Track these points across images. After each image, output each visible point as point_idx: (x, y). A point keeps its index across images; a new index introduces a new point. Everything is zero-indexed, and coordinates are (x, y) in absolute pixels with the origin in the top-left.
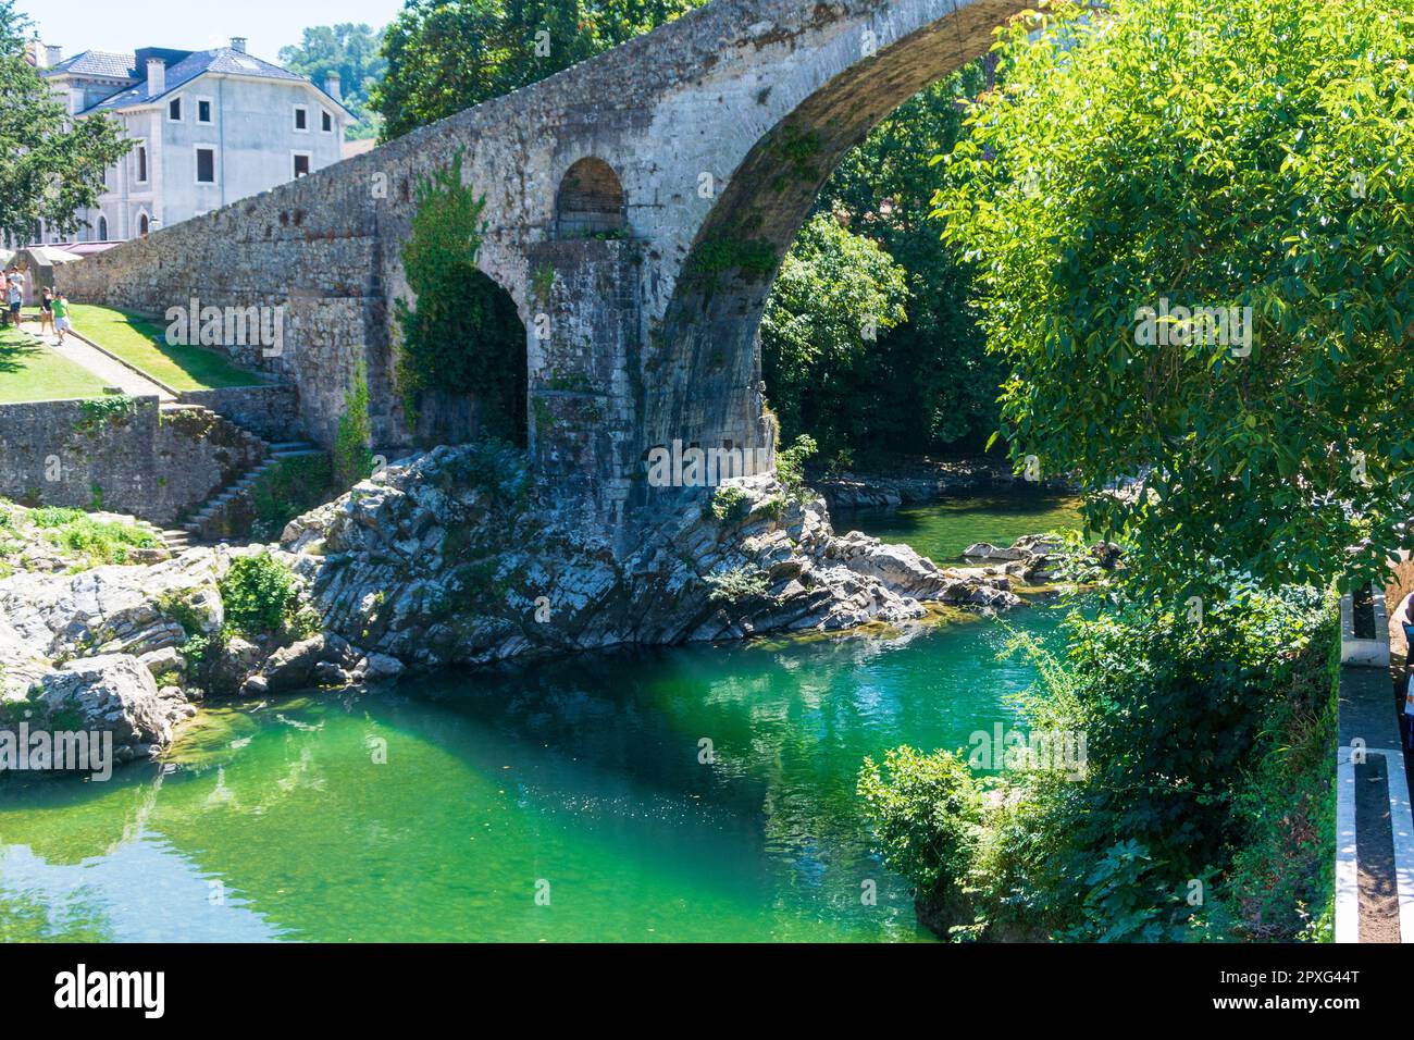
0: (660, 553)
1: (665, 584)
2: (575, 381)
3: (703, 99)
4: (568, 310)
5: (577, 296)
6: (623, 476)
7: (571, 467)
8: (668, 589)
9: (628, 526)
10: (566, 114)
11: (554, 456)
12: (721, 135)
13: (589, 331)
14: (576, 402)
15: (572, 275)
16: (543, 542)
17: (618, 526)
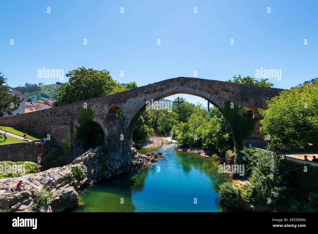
0: (126, 159)
1: (128, 163)
2: (114, 136)
3: (135, 100)
4: (113, 126)
5: (115, 125)
6: (122, 149)
7: (114, 148)
8: (128, 164)
9: (122, 156)
10: (111, 100)
11: (112, 147)
12: (138, 104)
13: (117, 129)
14: (116, 139)
15: (114, 122)
16: (111, 159)
17: (121, 156)
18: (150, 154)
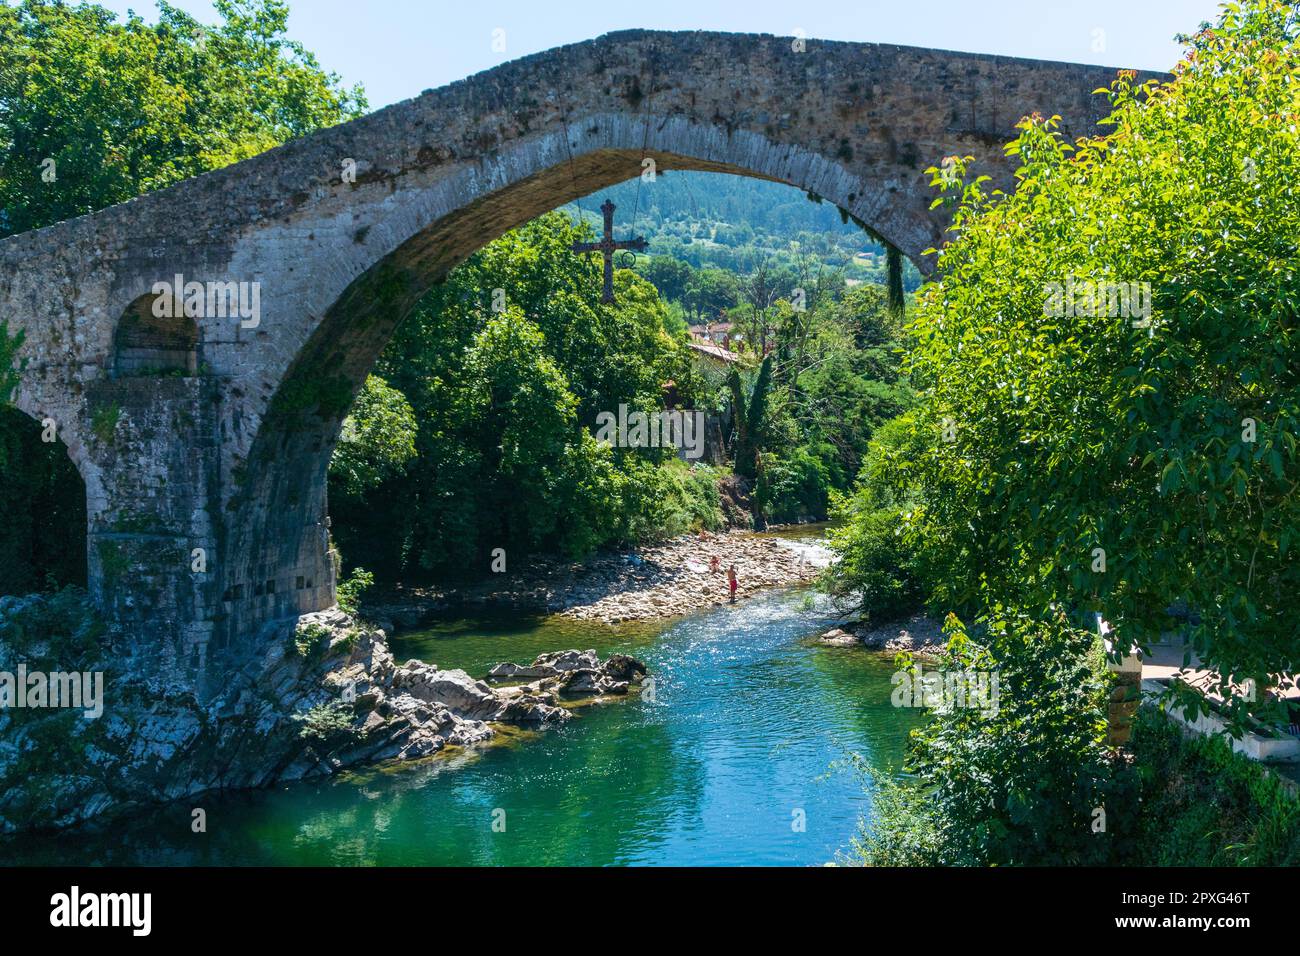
0: (245, 695)
1: (254, 726)
2: (147, 523)
3: (291, 237)
4: (138, 449)
5: (148, 435)
6: (206, 619)
7: (147, 612)
8: (257, 730)
9: (211, 669)
10: (126, 248)
11: (129, 601)
12: (313, 272)
13: (164, 471)
14: (152, 545)
15: (142, 414)
16: (118, 691)
17: (201, 671)
18: (552, 663)
